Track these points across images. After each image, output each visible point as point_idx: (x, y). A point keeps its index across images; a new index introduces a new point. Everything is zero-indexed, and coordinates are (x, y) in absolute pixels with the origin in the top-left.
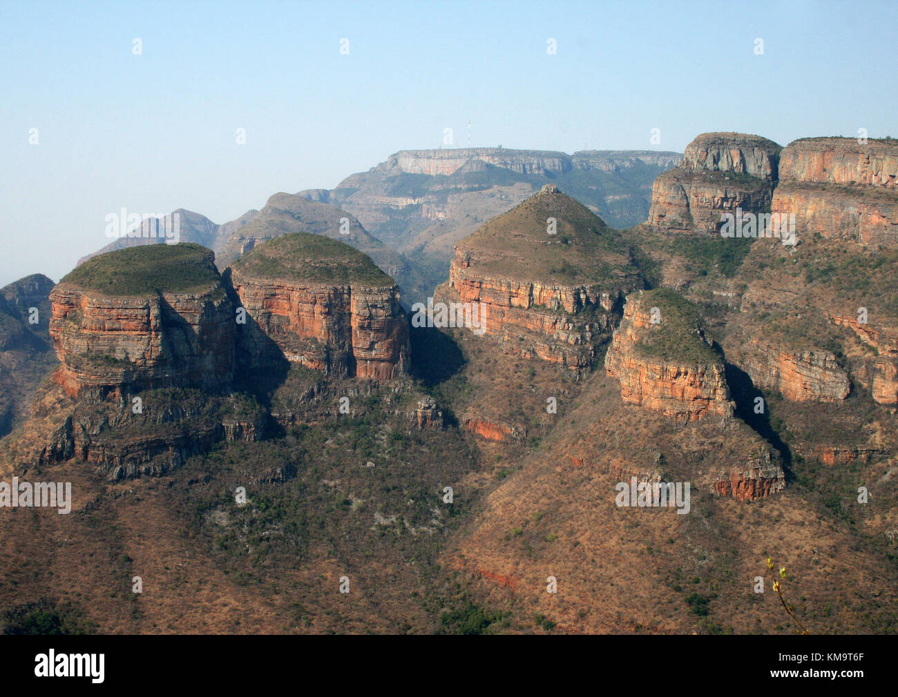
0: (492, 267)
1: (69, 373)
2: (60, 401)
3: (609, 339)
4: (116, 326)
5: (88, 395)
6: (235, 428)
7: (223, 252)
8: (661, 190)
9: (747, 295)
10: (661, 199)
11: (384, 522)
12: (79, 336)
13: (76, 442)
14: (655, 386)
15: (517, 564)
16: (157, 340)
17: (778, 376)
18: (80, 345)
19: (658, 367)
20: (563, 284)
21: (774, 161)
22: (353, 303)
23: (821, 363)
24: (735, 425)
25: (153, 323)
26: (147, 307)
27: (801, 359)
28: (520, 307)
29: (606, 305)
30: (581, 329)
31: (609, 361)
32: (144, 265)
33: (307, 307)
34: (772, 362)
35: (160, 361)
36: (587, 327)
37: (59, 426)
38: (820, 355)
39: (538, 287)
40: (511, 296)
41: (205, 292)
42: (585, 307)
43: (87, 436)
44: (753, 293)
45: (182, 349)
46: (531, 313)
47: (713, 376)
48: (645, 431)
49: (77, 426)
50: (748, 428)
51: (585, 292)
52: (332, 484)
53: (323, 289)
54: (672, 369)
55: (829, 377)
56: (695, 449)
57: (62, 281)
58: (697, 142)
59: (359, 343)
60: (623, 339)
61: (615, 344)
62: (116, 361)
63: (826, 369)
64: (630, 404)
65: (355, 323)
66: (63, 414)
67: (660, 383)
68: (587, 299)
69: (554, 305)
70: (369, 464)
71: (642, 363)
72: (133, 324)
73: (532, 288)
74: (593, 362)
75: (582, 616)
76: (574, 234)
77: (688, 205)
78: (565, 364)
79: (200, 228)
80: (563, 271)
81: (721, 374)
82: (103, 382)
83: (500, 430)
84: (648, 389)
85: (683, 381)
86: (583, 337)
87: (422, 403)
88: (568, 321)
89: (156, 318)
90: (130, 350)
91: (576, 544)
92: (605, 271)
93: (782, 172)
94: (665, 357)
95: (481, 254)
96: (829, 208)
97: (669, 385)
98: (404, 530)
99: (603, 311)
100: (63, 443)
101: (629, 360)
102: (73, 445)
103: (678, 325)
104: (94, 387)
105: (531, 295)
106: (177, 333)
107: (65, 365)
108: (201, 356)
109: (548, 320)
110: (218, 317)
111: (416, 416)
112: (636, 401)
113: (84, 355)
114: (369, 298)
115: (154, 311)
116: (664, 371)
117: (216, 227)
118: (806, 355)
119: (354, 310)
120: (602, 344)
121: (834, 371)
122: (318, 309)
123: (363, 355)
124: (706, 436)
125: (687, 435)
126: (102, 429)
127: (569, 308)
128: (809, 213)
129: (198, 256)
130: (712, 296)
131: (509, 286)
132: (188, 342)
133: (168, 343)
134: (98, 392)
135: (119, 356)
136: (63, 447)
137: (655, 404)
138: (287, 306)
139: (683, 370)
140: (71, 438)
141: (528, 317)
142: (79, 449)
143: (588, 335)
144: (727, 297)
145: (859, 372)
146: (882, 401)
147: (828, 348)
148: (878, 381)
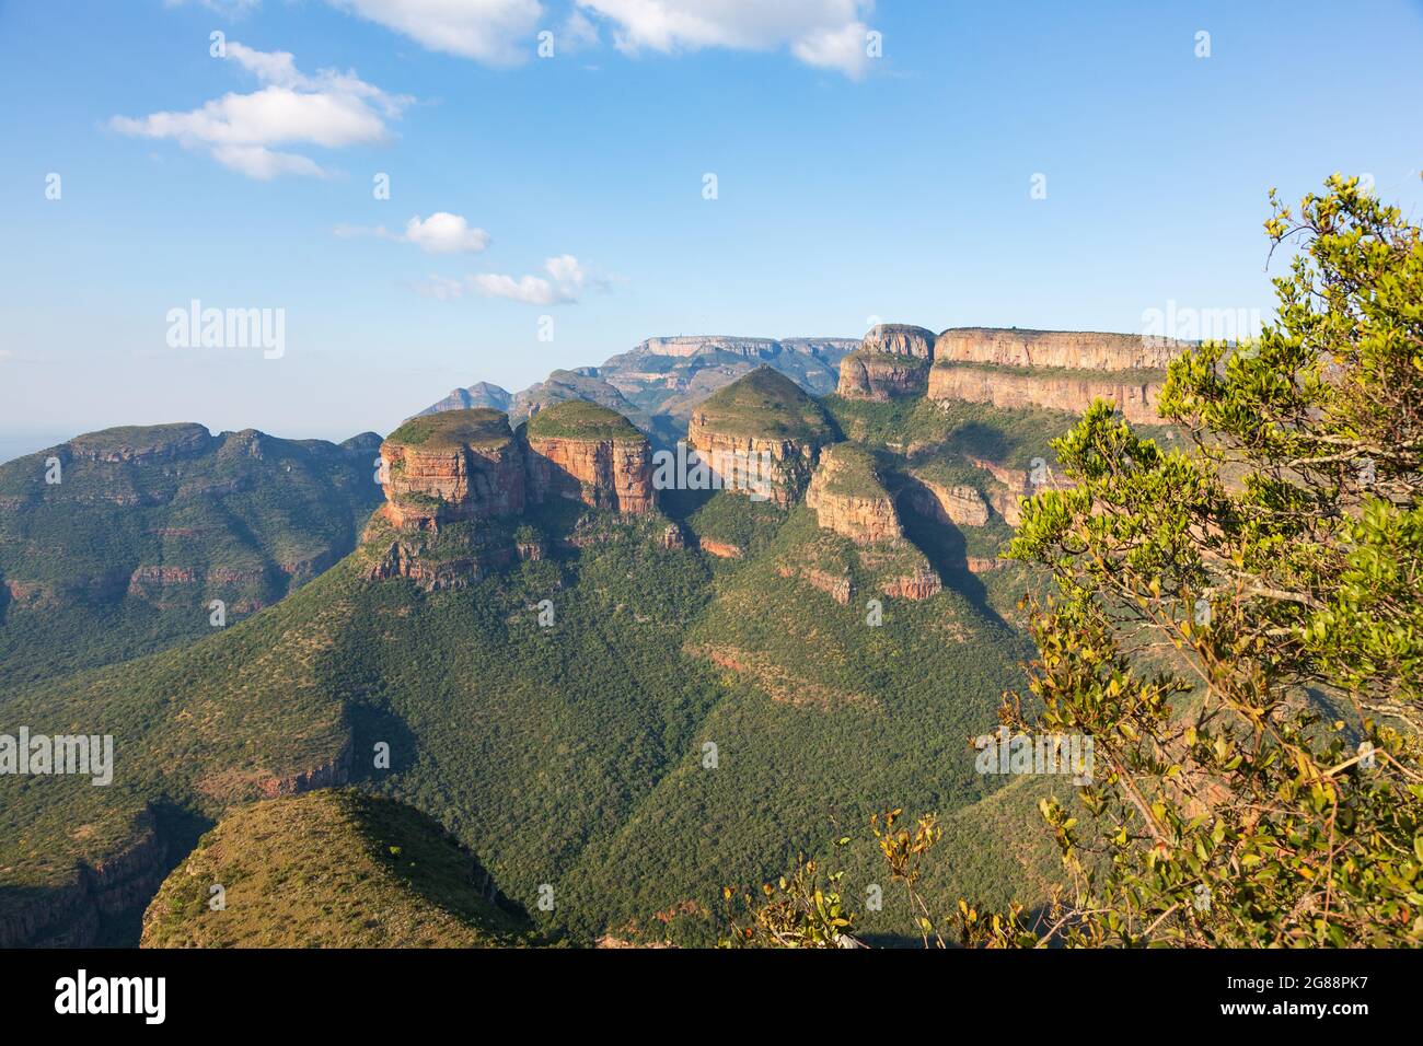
0: (719, 426)
1: (395, 509)
3: (810, 479)
4: (432, 472)
6: (525, 550)
7: (515, 414)
8: (847, 368)
9: (911, 446)
10: (847, 375)
11: (643, 620)
12: (404, 480)
13: (401, 562)
14: (844, 515)
15: (742, 652)
16: (464, 484)
18: (404, 488)
19: (846, 501)
20: (774, 438)
21: (931, 346)
22: (615, 453)
23: (967, 497)
24: (904, 544)
25: (460, 471)
26: (457, 457)
27: (952, 493)
29: (807, 453)
30: (788, 473)
31: (809, 499)
32: (451, 425)
33: (579, 457)
35: (466, 499)
36: (793, 471)
37: (387, 550)
38: (967, 490)
39: (755, 441)
40: (736, 449)
41: (501, 445)
42: (791, 454)
43: (410, 558)
44: (915, 444)
45: (484, 489)
47: (887, 507)
49: (401, 550)
50: (914, 545)
51: (791, 444)
52: (600, 592)
53: (593, 444)
54: (856, 502)
55: (973, 507)
57: (389, 438)
59: (620, 484)
60: (818, 481)
61: (813, 483)
62: (432, 499)
63: (971, 500)
64: (825, 528)
65: (617, 468)
66: (390, 541)
67: (847, 513)
68: (793, 449)
71: (834, 497)
72: (445, 471)
73: (751, 440)
74: (798, 496)
76: (782, 401)
77: (867, 379)
78: (776, 499)
79: (498, 396)
80: (774, 428)
81: (893, 505)
82: (422, 516)
83: (729, 549)
84: (838, 515)
85: (865, 511)
86: (790, 479)
87: (668, 530)
88: (778, 466)
89: (464, 465)
90: (443, 490)
92: (806, 429)
93: (937, 355)
94: (851, 493)
95: (712, 417)
96: (971, 380)
97: (854, 514)
98: (656, 626)
99: (805, 458)
100: (391, 562)
101: (823, 495)
102: (398, 564)
103: (861, 469)
104: (415, 520)
105: (751, 447)
106: (480, 477)
107: (391, 503)
108: (498, 495)
110: (511, 465)
111: (664, 539)
112: (830, 526)
113: (407, 494)
114: (628, 450)
115: (462, 461)
116: (850, 503)
117: (510, 395)
118: (956, 491)
119: (616, 459)
120: (804, 481)
121: (977, 502)
122: (589, 458)
123: (623, 493)
126: (421, 551)
127: (779, 457)
128: (957, 384)
129: (495, 418)
130: (886, 447)
131: (734, 440)
132: (488, 484)
133: (473, 485)
134: (418, 523)
135: (434, 494)
136: (390, 566)
137: (843, 528)
138: (565, 457)
139: (864, 503)
140: (397, 559)
142: (403, 568)
143: (794, 477)
144: (897, 448)
145: (996, 503)
146: (1012, 524)
147: (972, 485)
148: (1009, 510)
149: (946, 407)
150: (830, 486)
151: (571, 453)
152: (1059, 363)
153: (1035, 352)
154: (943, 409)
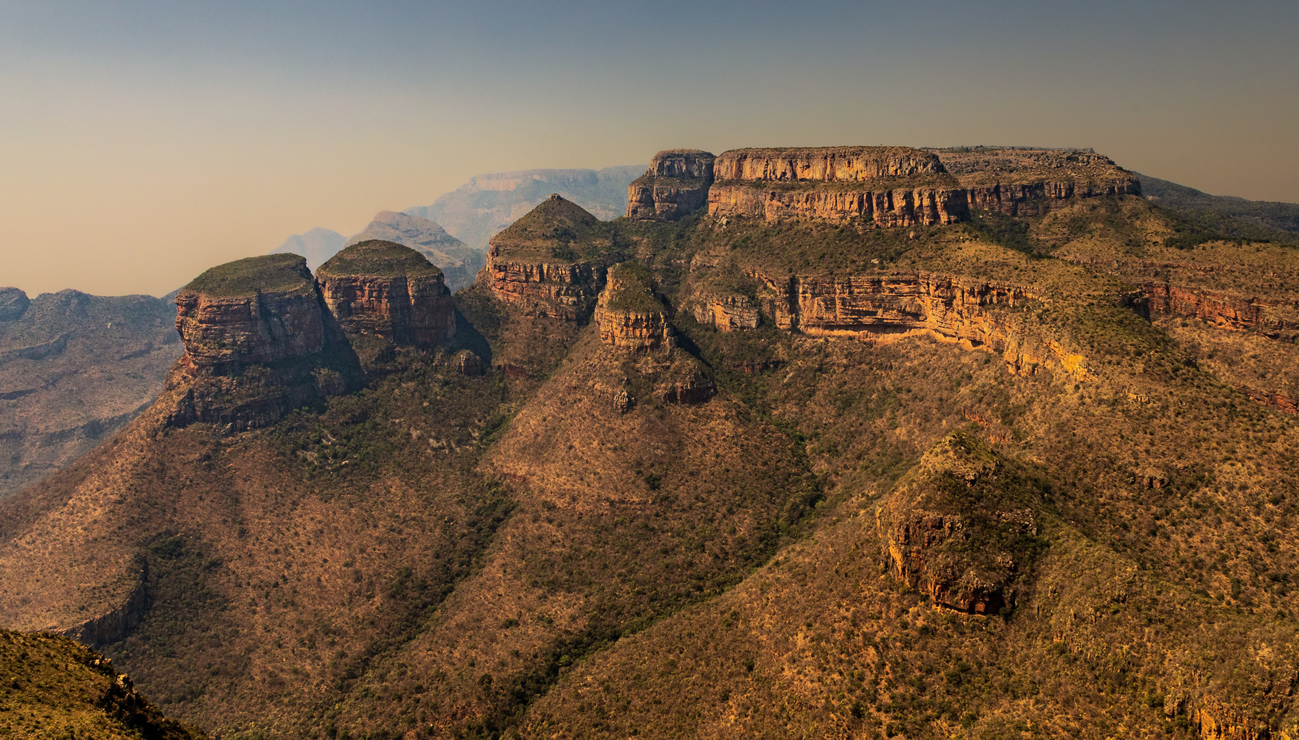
0: (512, 255)
1: (190, 357)
2: (184, 378)
3: (596, 300)
5: (204, 372)
8: (633, 193)
9: (693, 262)
10: (634, 200)
11: (438, 445)
12: (196, 328)
13: (197, 408)
14: (622, 331)
15: (531, 465)
16: (257, 328)
17: (714, 315)
18: (197, 335)
19: (623, 316)
20: (564, 263)
21: (710, 166)
22: (410, 288)
23: (740, 305)
24: (677, 352)
25: (253, 315)
26: (247, 303)
27: (727, 302)
28: (535, 282)
29: (595, 275)
30: (578, 295)
31: (596, 315)
34: (709, 306)
36: (581, 292)
37: (182, 397)
38: (739, 298)
39: (545, 267)
40: (527, 276)
42: (580, 278)
43: (205, 402)
44: (697, 259)
45: (278, 332)
46: (541, 285)
47: (660, 320)
48: (616, 363)
49: (196, 395)
50: (687, 354)
51: (579, 268)
52: (397, 421)
53: (385, 279)
54: (632, 317)
55: (746, 313)
56: (650, 371)
58: (656, 159)
59: (417, 316)
60: (605, 297)
61: (600, 303)
63: (743, 307)
64: (606, 344)
65: (412, 302)
66: (184, 387)
67: (624, 328)
68: (581, 271)
69: (557, 279)
70: (425, 404)
71: (614, 314)
72: (236, 317)
73: (541, 268)
74: (584, 317)
75: (574, 499)
77: (652, 202)
80: (563, 253)
81: (666, 318)
84: (617, 332)
85: (640, 325)
86: (579, 301)
87: (464, 356)
88: (567, 290)
89: (255, 311)
90: (235, 336)
91: (571, 447)
92: (594, 251)
93: (716, 174)
94: (627, 309)
95: (504, 245)
96: (746, 196)
97: (631, 329)
98: (451, 449)
99: (593, 281)
100: (186, 409)
101: (606, 313)
102: (194, 410)
103: (637, 285)
104: (209, 366)
105: (541, 272)
108: (293, 335)
109: (554, 290)
111: (460, 366)
112: (610, 341)
114: (420, 284)
115: (253, 305)
116: (627, 319)
118: (730, 300)
119: (410, 294)
120: (592, 303)
121: (749, 309)
122: (383, 294)
124: (658, 362)
125: (646, 363)
127: (568, 280)
128: (733, 201)
129: (292, 263)
130: (670, 265)
131: (525, 267)
133: (266, 328)
134: (212, 368)
136: (186, 413)
137: (623, 343)
139: (639, 317)
140: (192, 405)
141: (540, 288)
143: (582, 297)
145: (766, 308)
146: (781, 327)
147: (745, 293)
148: (778, 314)
149: (724, 223)
150: (613, 305)
151: (367, 292)
152: (818, 176)
153: (799, 171)
154: (721, 225)
